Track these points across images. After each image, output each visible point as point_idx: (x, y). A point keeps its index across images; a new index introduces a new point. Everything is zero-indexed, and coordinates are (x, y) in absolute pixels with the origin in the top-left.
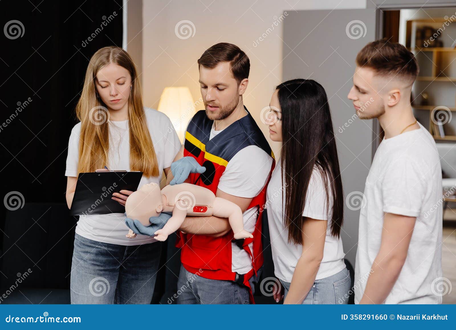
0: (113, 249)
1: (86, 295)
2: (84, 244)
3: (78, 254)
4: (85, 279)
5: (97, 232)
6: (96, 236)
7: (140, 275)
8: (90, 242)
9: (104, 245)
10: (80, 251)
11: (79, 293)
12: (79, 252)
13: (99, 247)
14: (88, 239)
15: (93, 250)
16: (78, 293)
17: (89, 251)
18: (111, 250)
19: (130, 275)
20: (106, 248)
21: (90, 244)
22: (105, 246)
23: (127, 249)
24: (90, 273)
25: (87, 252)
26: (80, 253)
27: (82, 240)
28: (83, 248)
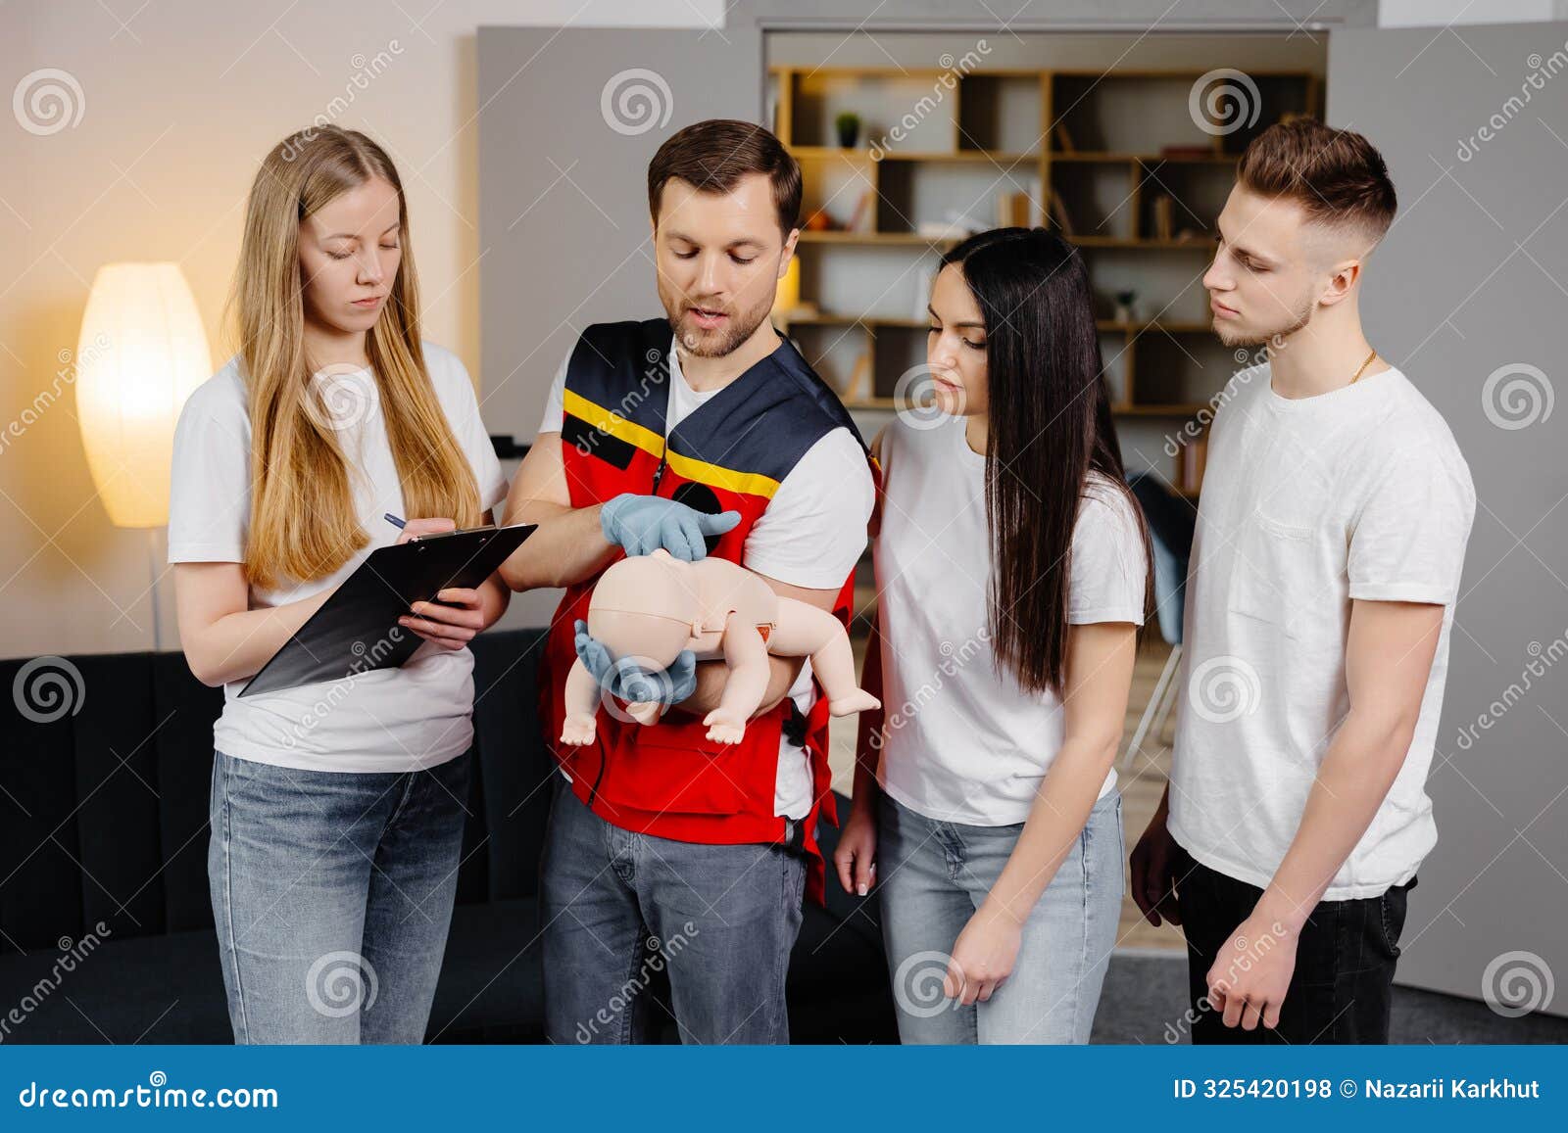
0: (373, 790)
1: (303, 958)
2: (280, 791)
3: (256, 827)
4: (295, 906)
5: (326, 742)
6: (320, 756)
7: (429, 863)
8: (303, 777)
9: (348, 780)
10: (267, 817)
11: (278, 954)
12: (262, 821)
13: (334, 789)
14: (295, 770)
15: (319, 806)
16: (272, 956)
17: (301, 810)
18: (369, 793)
19: (400, 867)
20: (353, 792)
21: (300, 787)
22: (350, 784)
23: (410, 784)
24: (313, 884)
25: (295, 815)
26: (271, 821)
27: (270, 778)
28: (279, 803)
